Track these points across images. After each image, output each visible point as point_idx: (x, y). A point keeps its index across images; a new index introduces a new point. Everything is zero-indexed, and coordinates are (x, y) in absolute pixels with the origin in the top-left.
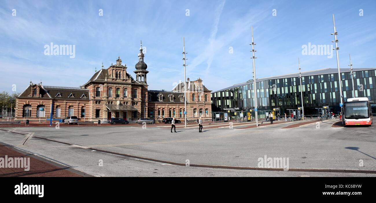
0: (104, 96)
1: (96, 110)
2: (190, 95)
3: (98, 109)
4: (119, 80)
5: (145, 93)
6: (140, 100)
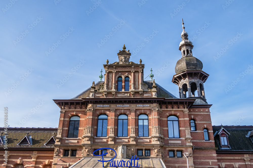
4: (123, 96)
5: (205, 126)
6: (188, 144)
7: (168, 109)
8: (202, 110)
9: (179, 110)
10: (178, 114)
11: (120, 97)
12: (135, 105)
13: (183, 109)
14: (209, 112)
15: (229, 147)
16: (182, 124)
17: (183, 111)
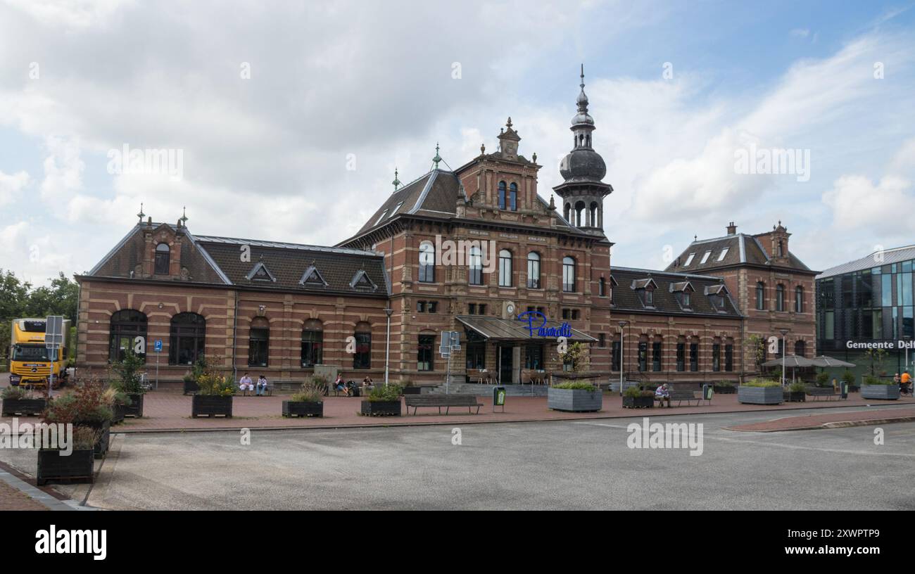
0: (453, 281)
1: (421, 338)
2: (749, 289)
3: (426, 333)
4: (508, 218)
5: (602, 275)
6: (587, 302)
7: (566, 248)
8: (601, 250)
9: (581, 249)
10: (577, 256)
11: (504, 220)
12: (526, 236)
13: (585, 250)
14: (608, 253)
15: (653, 306)
16: (581, 271)
17: (584, 252)
